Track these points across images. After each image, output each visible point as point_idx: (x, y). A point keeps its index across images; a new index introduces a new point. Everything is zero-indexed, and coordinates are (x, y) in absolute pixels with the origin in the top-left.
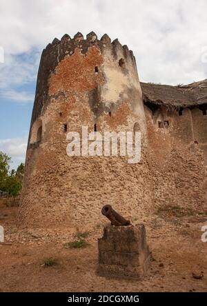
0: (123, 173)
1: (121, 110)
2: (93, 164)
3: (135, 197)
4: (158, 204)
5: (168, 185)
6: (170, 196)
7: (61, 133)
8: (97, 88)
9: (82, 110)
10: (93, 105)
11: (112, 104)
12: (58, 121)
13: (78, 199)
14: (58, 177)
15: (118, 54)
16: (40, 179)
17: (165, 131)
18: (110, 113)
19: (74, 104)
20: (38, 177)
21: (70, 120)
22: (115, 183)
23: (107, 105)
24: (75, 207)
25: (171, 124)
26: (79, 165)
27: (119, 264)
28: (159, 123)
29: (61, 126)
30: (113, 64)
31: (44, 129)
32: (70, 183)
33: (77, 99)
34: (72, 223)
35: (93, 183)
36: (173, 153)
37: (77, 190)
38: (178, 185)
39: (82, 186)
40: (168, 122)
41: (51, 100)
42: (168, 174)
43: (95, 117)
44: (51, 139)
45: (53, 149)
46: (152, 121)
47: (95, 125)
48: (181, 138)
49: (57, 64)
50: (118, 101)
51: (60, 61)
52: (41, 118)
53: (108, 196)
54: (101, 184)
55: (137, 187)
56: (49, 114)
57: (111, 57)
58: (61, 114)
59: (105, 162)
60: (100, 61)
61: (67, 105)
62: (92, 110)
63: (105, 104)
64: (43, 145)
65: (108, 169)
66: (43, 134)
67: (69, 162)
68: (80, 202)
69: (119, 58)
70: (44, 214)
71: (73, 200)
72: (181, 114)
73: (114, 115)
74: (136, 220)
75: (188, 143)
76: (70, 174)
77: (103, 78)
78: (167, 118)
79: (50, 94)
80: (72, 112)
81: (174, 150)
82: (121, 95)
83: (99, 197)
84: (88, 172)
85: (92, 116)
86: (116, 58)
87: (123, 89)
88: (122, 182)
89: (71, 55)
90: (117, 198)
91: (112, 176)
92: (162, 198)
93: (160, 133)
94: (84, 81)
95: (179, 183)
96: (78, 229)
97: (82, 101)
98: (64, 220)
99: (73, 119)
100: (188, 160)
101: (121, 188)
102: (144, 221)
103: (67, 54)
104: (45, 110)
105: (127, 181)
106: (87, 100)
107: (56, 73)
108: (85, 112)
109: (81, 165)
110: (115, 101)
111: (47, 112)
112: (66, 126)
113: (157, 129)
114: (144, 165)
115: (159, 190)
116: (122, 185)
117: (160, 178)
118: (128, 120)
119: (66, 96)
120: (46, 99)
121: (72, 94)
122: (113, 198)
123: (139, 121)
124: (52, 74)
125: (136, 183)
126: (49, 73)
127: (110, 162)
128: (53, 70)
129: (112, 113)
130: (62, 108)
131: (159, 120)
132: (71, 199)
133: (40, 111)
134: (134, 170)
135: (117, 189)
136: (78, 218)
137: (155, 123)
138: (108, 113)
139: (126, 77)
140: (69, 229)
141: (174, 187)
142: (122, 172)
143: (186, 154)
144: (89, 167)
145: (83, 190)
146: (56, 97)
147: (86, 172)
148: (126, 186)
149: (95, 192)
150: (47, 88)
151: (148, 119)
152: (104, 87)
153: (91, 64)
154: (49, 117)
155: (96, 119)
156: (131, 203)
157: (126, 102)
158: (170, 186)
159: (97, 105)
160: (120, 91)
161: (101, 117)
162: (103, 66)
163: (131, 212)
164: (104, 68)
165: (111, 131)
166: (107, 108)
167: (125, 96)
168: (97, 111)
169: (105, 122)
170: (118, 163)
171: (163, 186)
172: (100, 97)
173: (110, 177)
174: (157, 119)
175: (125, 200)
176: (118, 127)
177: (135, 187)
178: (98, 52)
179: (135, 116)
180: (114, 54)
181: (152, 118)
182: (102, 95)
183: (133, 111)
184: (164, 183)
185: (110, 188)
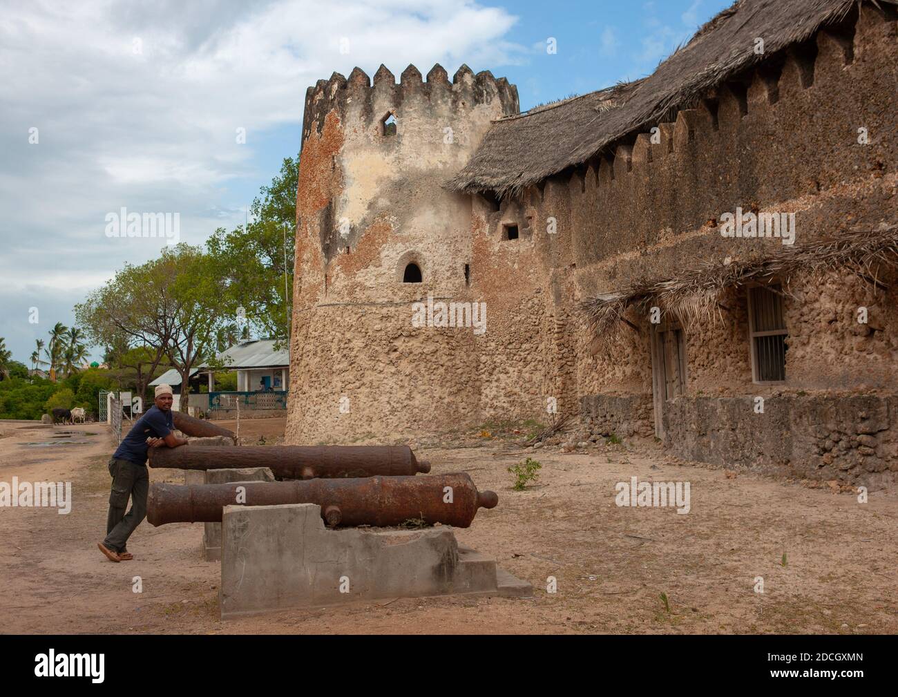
1: (368, 238)
5: (520, 372)
6: (525, 397)
8: (330, 203)
9: (313, 251)
10: (325, 237)
11: (353, 230)
15: (376, 108)
17: (521, 246)
18: (348, 249)
19: (307, 241)
21: (303, 272)
23: (343, 234)
25: (535, 225)
30: (361, 138)
33: (309, 232)
36: (540, 295)
40: (532, 219)
43: (327, 261)
46: (487, 228)
47: (326, 276)
48: (543, 260)
50: (364, 221)
57: (360, 123)
60: (338, 141)
62: (323, 249)
63: (340, 234)
69: (380, 116)
73: (353, 250)
77: (340, 178)
78: (530, 210)
82: (371, 205)
85: (323, 260)
86: (372, 121)
92: (502, 401)
93: (504, 253)
97: (313, 234)
99: (306, 268)
106: (318, 230)
108: (315, 253)
110: (357, 223)
113: (497, 243)
115: (495, 384)
118: (383, 254)
123: (420, 247)
129: (351, 248)
131: (507, 220)
137: (492, 232)
138: (344, 250)
139: (391, 157)
143: (547, 299)
151: (474, 225)
152: (342, 197)
153: (325, 152)
155: (327, 266)
156: (373, 409)
157: (383, 217)
158: (527, 375)
159: (330, 238)
160: (370, 198)
161: (333, 260)
162: (343, 151)
163: (373, 424)
164: (345, 154)
165: (346, 283)
166: (343, 240)
167: (383, 202)
168: (328, 250)
169: (339, 268)
170: (354, 341)
171: (505, 376)
172: (334, 220)
173: (341, 366)
174: (499, 219)
175: (361, 404)
176: (359, 274)
177: (385, 381)
178: (337, 121)
179: (405, 240)
180: (368, 112)
181: (488, 222)
182: (337, 217)
183: (399, 231)
184: (511, 370)
185: (340, 384)
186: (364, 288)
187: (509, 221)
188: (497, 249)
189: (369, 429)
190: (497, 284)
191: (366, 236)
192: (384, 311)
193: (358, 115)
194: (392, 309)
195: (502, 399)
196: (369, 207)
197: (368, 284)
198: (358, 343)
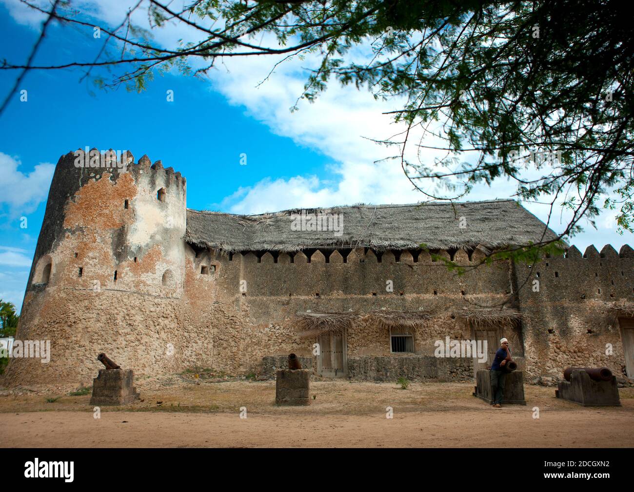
0: (141, 328)
1: (150, 256)
2: (108, 316)
3: (153, 353)
4: (186, 364)
5: (203, 343)
6: (204, 356)
7: (75, 278)
8: (123, 227)
9: (103, 253)
10: (117, 247)
11: (140, 248)
12: (72, 262)
13: (87, 353)
14: (66, 328)
15: (157, 183)
16: (44, 329)
17: (209, 278)
18: (135, 258)
19: (94, 245)
20: (40, 326)
21: (87, 264)
22: (131, 337)
23: (133, 249)
24: (82, 361)
25: (218, 270)
26: (91, 316)
27: (107, 396)
28: (203, 268)
29: (76, 270)
30: (148, 197)
31: (54, 270)
32: (79, 335)
33: (98, 239)
34: (77, 378)
35: (105, 336)
36: (216, 305)
37: (87, 343)
38: (216, 344)
39: (92, 339)
40: (215, 266)
41: (66, 235)
42: (206, 330)
43: (117, 262)
44: (62, 284)
45: (63, 295)
46: (194, 265)
47: (116, 272)
48: (227, 288)
49: (77, 188)
50: (147, 245)
51: (83, 185)
52: (51, 255)
53: (121, 351)
54: (115, 338)
55: (156, 343)
56: (62, 252)
57: (148, 187)
58: (77, 254)
59: (122, 314)
60: (132, 193)
61: (86, 245)
62: (115, 254)
63: (130, 248)
64: (51, 289)
65: (125, 321)
66: (52, 276)
67: (81, 313)
68: (89, 356)
69: (158, 188)
70: (45, 369)
71: (81, 353)
72: (231, 259)
73: (139, 260)
74: (149, 377)
75: (233, 295)
76: (80, 325)
77: (133, 215)
78: (215, 262)
79: (66, 226)
80: (91, 254)
81: (217, 302)
82: (152, 237)
83: (110, 352)
84: (101, 325)
85: (113, 261)
86: (154, 189)
87: (156, 229)
88: (139, 337)
89: (97, 180)
90: (131, 353)
91: (128, 330)
92: (193, 359)
93: (201, 280)
94: (110, 217)
95: (217, 342)
96: (82, 384)
97: (104, 242)
98: (68, 375)
99: (91, 262)
100: (230, 315)
101: (137, 343)
102: (158, 379)
103: (92, 178)
104: (57, 245)
105: (145, 336)
106: (110, 241)
107: (76, 199)
108: (106, 254)
109: (95, 315)
110: (143, 244)
111: (59, 249)
112: (81, 270)
113: (198, 275)
114: (170, 319)
115: (190, 349)
116: (139, 340)
117: (193, 335)
118: (157, 267)
119: (85, 233)
120: (61, 231)
121: (93, 232)
122: (126, 354)
123: (172, 268)
124: (70, 200)
125: (155, 339)
126: (67, 198)
127: (128, 315)
128: (72, 195)
129: (138, 259)
130: (78, 248)
131: (204, 263)
132: (79, 353)
133: (50, 245)
134: (156, 324)
135: (132, 344)
136: (84, 373)
137: (197, 268)
138: (133, 259)
139: (163, 214)
140: (73, 384)
141: (210, 346)
142: (141, 326)
143: (229, 308)
144: (103, 318)
145: (93, 343)
146: (73, 233)
147: (99, 325)
148: (142, 341)
149: (106, 346)
150: (62, 217)
151: (188, 262)
152: (133, 227)
153: (120, 195)
154: (61, 255)
155: (118, 265)
156: (146, 360)
157: (158, 245)
158: (206, 345)
159: (121, 249)
160: (152, 232)
161: (123, 263)
162: (136, 200)
163: (145, 369)
164: (136, 202)
165: (133, 279)
166: (133, 252)
167: (158, 237)
168: (120, 256)
169: (128, 269)
170: (137, 316)
171: (196, 345)
172: (126, 238)
173: (126, 331)
174: (200, 263)
175: (139, 356)
176: (143, 275)
177: (154, 343)
178: (131, 180)
179: (167, 262)
180: (153, 183)
181: (194, 262)
182: (128, 237)
183: (165, 256)
184: (198, 341)
185: (124, 343)
186: (145, 284)
187: (205, 265)
188: (198, 277)
189: (143, 372)
190: (197, 295)
191: (148, 254)
192: (156, 300)
193: (147, 182)
194: (160, 300)
195: (194, 357)
196: (151, 238)
197: (148, 282)
198: (139, 318)
